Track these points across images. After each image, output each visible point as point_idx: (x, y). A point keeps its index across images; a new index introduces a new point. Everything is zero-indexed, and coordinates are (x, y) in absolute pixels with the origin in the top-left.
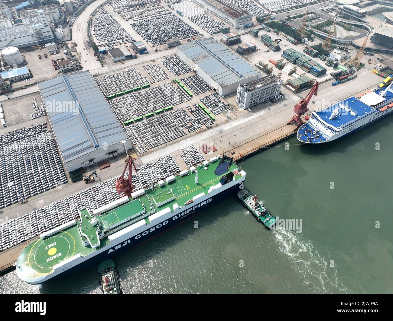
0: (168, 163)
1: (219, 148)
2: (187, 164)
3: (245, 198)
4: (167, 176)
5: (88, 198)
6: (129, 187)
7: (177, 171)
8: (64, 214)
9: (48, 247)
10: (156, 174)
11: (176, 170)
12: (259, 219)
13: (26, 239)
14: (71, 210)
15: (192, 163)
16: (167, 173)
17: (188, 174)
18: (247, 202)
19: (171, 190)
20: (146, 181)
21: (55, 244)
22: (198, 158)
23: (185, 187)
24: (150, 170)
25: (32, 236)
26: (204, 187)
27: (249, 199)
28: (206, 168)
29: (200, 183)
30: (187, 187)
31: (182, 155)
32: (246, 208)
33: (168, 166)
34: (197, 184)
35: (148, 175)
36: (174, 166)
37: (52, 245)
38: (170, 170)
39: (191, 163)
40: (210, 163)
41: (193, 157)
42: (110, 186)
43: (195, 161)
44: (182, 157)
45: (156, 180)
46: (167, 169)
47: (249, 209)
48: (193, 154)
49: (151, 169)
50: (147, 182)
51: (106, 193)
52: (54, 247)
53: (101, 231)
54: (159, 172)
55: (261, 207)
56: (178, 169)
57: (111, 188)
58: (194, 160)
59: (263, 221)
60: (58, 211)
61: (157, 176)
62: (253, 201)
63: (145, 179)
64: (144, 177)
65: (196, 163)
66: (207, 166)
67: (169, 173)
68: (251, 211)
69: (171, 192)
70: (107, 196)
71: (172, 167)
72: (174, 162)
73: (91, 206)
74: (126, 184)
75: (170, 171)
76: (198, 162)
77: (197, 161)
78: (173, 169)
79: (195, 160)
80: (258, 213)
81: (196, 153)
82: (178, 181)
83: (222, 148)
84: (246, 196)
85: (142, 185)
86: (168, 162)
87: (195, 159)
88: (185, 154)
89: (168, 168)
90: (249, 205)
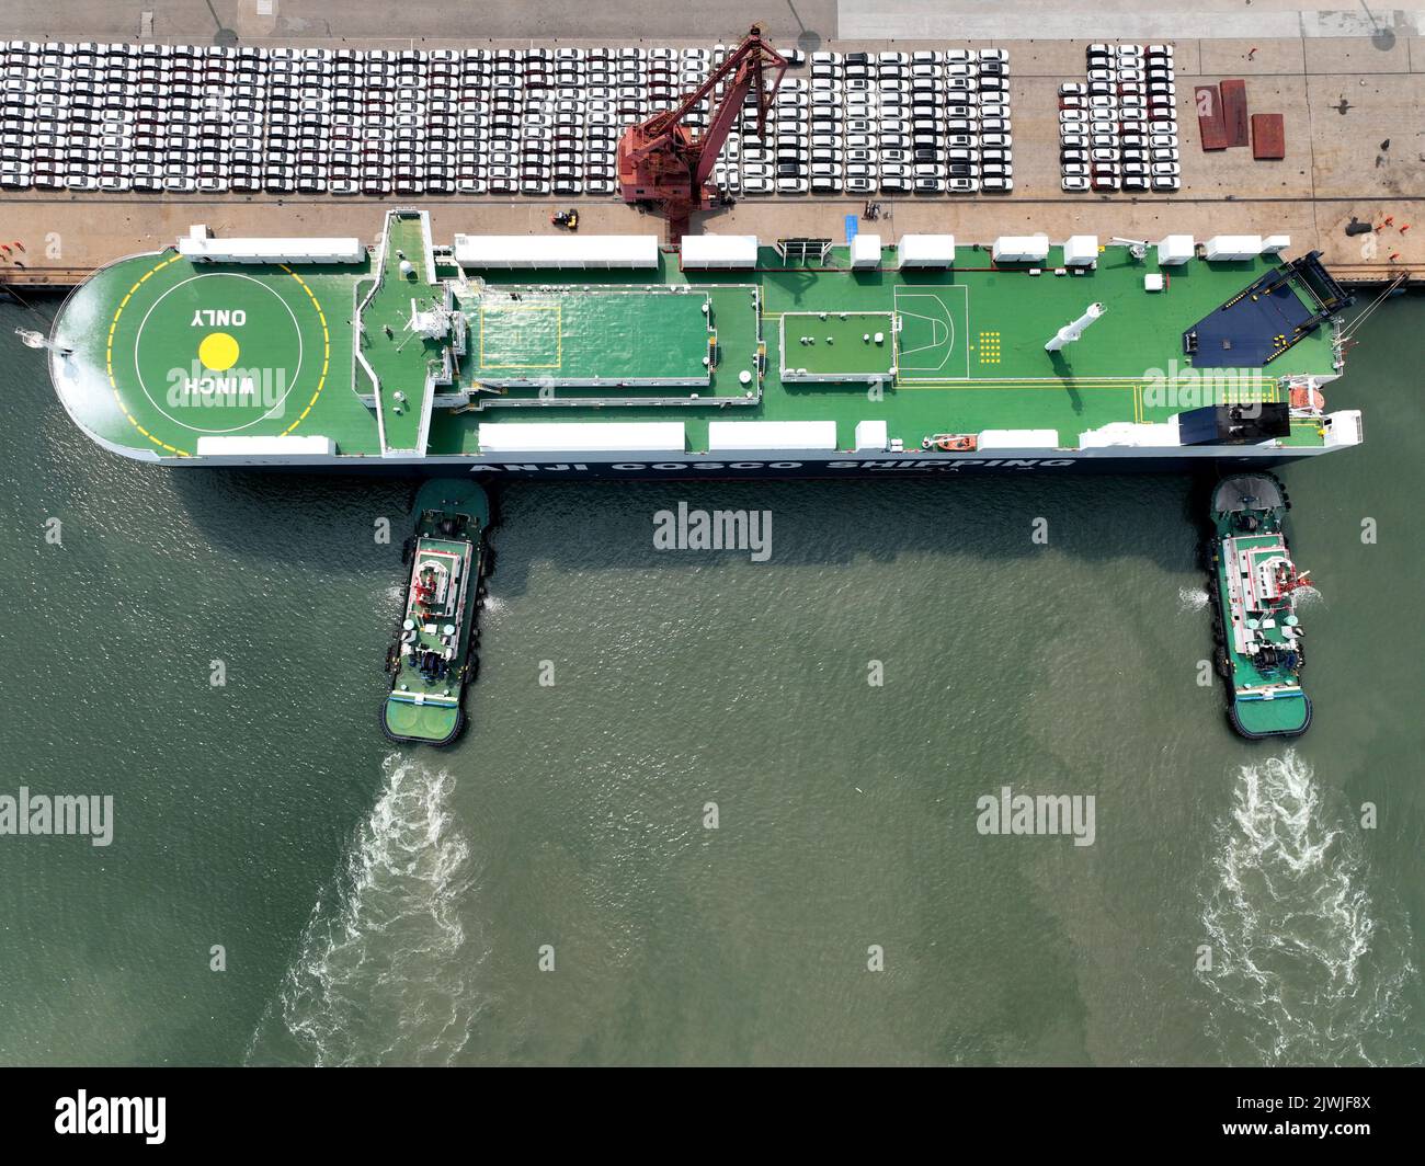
0: (966, 103)
1: (1304, 148)
2: (1065, 161)
3: (1242, 525)
4: (920, 183)
5: (484, 108)
6: (686, 190)
7: (990, 182)
8: (349, 138)
9: (205, 318)
10: (873, 141)
11: (985, 175)
12: (1230, 668)
13: (157, 184)
14: (389, 135)
15: (1096, 174)
16: (929, 168)
17: (1034, 264)
18: (1234, 556)
19: (897, 326)
20: (804, 155)
21: (239, 318)
22: (1146, 155)
23: (975, 341)
24: (852, 101)
25: (183, 183)
26: (1073, 393)
27: (1255, 550)
28: (1154, 281)
29: (1068, 358)
30: (991, 346)
31: (1071, 94)
32: (1209, 569)
33: (961, 124)
34: (1054, 355)
35: (826, 125)
36: (989, 138)
37: (223, 317)
38: (955, 154)
39: (1087, 169)
40: (1202, 258)
41: (1123, 133)
42: (613, 93)
43: (1117, 169)
44: (1063, 107)
45: (852, 182)
46: (940, 141)
47: (1214, 587)
48: (1133, 112)
49: (860, 96)
50: (803, 170)
51: (579, 120)
52: (229, 330)
53: (455, 382)
54: (894, 139)
55: (1281, 622)
56: (1001, 175)
57: (613, 107)
58: (1117, 155)
59: (1237, 685)
60: (326, 107)
61: (874, 156)
62: (1268, 578)
63: (804, 142)
64: (804, 128)
65: (1118, 184)
66: (1171, 269)
67: (942, 170)
68: (1217, 606)
69: (888, 336)
70: (579, 146)
71: (975, 141)
72: (1007, 112)
73: (483, 160)
74: (681, 167)
75: (951, 161)
76: (1131, 181)
77: (1134, 174)
78: (975, 156)
79: (1124, 161)
80: (1243, 639)
81: (1152, 119)
82: (961, 284)
83: (1320, 162)
84: (1253, 523)
85: (770, 170)
86: (973, 99)
87: (1130, 154)
88: (1092, 93)
89: (954, 139)
90: (1231, 571)
